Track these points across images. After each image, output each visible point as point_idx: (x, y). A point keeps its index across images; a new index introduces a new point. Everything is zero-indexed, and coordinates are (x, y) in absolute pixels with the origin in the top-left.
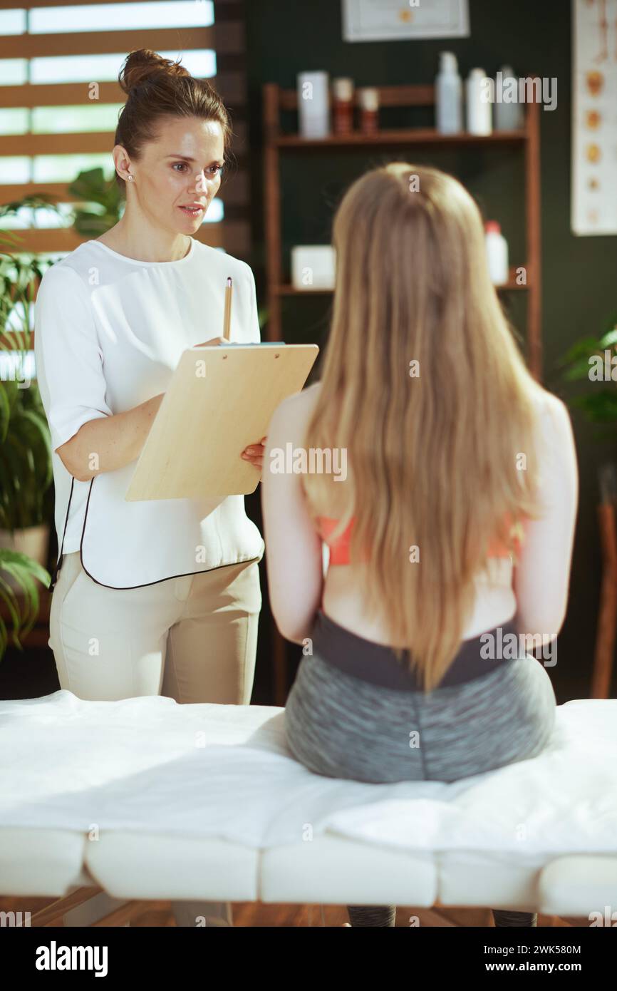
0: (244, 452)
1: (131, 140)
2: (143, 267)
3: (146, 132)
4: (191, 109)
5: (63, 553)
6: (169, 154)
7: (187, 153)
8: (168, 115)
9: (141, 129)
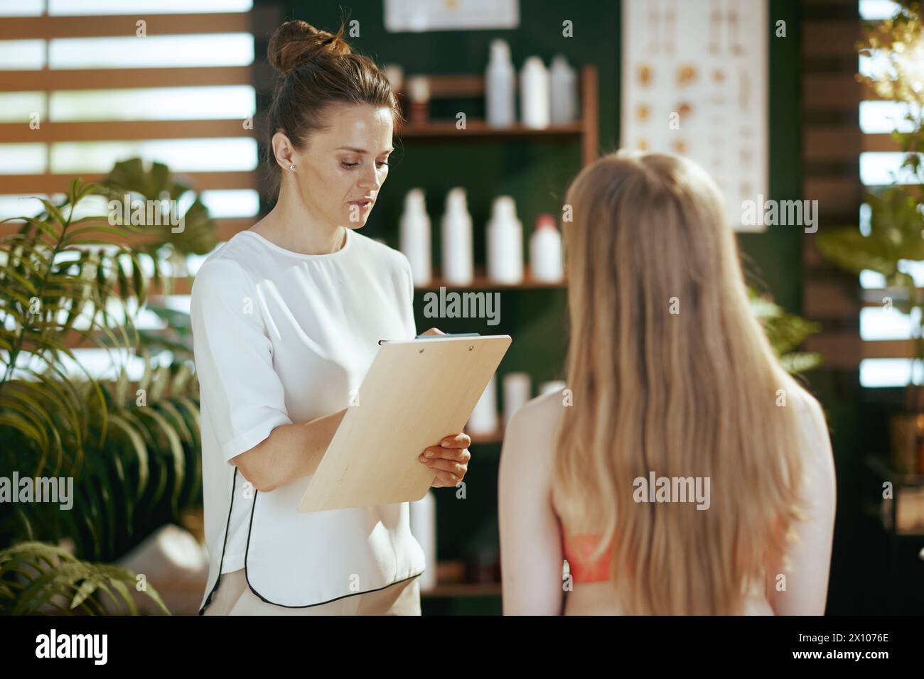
0: (423, 455)
1: (296, 130)
2: (303, 260)
3: (313, 121)
4: (362, 95)
5: (222, 573)
6: (340, 146)
7: (359, 144)
8: (339, 103)
9: (307, 117)
